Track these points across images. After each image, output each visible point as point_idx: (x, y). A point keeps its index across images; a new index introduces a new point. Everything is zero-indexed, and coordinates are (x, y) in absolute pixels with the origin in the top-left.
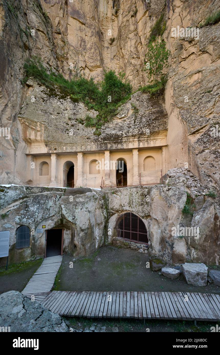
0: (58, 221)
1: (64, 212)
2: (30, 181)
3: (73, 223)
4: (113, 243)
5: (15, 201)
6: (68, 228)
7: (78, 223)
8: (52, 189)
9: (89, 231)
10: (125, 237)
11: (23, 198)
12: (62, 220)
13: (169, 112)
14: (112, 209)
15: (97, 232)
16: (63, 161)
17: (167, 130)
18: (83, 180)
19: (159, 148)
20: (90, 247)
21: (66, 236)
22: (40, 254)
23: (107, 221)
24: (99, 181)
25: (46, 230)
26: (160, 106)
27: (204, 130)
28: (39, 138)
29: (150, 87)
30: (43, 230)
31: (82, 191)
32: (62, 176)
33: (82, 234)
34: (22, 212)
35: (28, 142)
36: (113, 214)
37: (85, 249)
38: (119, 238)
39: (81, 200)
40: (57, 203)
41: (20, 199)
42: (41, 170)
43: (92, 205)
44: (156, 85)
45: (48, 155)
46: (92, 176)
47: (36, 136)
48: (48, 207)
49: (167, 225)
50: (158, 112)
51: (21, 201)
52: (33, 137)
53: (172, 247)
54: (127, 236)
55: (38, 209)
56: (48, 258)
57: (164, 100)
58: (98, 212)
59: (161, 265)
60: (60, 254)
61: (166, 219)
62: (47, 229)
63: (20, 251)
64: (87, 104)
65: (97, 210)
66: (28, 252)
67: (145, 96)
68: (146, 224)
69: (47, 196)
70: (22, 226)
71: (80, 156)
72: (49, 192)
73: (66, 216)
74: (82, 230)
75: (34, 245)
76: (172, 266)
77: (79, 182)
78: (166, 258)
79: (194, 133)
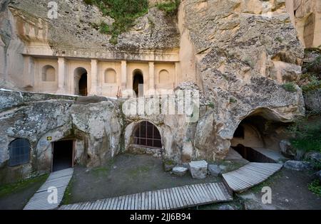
0: (67, 132)
1: (75, 121)
2: (29, 87)
3: (85, 133)
4: (129, 150)
5: (8, 109)
6: (80, 139)
7: (92, 132)
8: (59, 97)
9: (105, 140)
10: (141, 144)
11: (18, 106)
12: (72, 131)
13: (181, 33)
14: (128, 118)
15: (113, 141)
16: (74, 67)
17: (179, 47)
18: (97, 89)
19: (173, 63)
20: (105, 156)
21: (78, 147)
22: (44, 169)
23: (123, 129)
24: (115, 91)
25: (52, 143)
26: (173, 24)
27: (207, 52)
28: (40, 37)
29: (165, 5)
30: (48, 143)
31: (96, 100)
32: (72, 83)
33: (96, 144)
34: (18, 122)
35: (26, 40)
36: (130, 123)
37: (100, 158)
38: (136, 145)
39: (95, 108)
40: (67, 112)
41: (14, 106)
42: (45, 74)
43: (107, 114)
44: (171, 5)
45: (55, 59)
47: (37, 34)
48: (55, 116)
49: (178, 131)
50: (172, 30)
51: (16, 109)
52: (32, 34)
53: (181, 149)
54: (143, 143)
55: (40, 118)
56: (55, 173)
57: (177, 19)
58: (114, 121)
59: (172, 165)
60: (71, 167)
61: (177, 125)
62: (53, 140)
63: (16, 168)
64: (102, 9)
65: (113, 119)
66: (28, 168)
67: (161, 13)
68: (160, 131)
69: (52, 104)
70: (17, 138)
71: (94, 63)
72: (55, 100)
73: (78, 125)
74: (97, 140)
75: (36, 160)
76: (181, 165)
77: (92, 90)
78: (177, 159)
79: (200, 53)
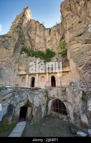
0: (26, 103)
1: (29, 98)
2: (17, 85)
3: (32, 104)
4: (50, 115)
5: (10, 93)
6: (30, 106)
7: (35, 104)
8: (25, 88)
9: (40, 108)
10: (56, 112)
11: (13, 92)
12: (28, 102)
13: (69, 60)
14: (50, 97)
15: (43, 109)
16: (31, 77)
17: (69, 65)
18: (38, 84)
19: (68, 72)
20: (40, 117)
21: (29, 110)
22: (16, 120)
23: (47, 103)
24: (44, 85)
25: (20, 107)
26: (66, 58)
27: (84, 65)
28: (23, 69)
29: (62, 52)
30: (19, 107)
31: (37, 89)
32: (30, 83)
33: (36, 109)
34: (12, 98)
35: (19, 70)
36: (50, 99)
37: (37, 117)
38: (53, 112)
39: (37, 93)
40: (27, 94)
41: (12, 92)
42: (22, 80)
43: (41, 95)
44: (64, 52)
45: (26, 75)
46: (42, 82)
47: (22, 68)
48: (23, 96)
49: (76, 106)
50: (65, 60)
51: (12, 93)
52: (21, 69)
53: (80, 119)
54: (57, 111)
55: (18, 97)
56: (19, 123)
57: (67, 56)
58: (44, 98)
59: (76, 130)
60: (25, 121)
61: (75, 102)
62: (21, 106)
63: (7, 118)
64: (40, 58)
65: (43, 98)
66: (11, 118)
67: (60, 55)
68: (66, 105)
69: (23, 91)
70: (10, 105)
71: (37, 75)
72: (24, 89)
73: (30, 100)
74: (36, 108)
75: (14, 115)
76: (82, 131)
77: (36, 85)
78: (78, 125)
79: (80, 66)
